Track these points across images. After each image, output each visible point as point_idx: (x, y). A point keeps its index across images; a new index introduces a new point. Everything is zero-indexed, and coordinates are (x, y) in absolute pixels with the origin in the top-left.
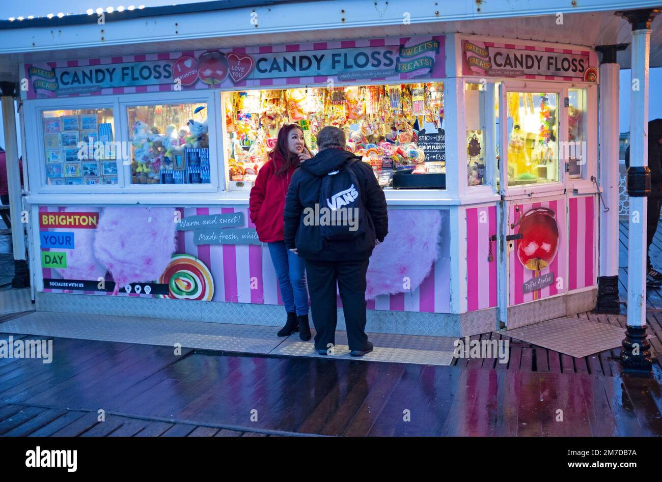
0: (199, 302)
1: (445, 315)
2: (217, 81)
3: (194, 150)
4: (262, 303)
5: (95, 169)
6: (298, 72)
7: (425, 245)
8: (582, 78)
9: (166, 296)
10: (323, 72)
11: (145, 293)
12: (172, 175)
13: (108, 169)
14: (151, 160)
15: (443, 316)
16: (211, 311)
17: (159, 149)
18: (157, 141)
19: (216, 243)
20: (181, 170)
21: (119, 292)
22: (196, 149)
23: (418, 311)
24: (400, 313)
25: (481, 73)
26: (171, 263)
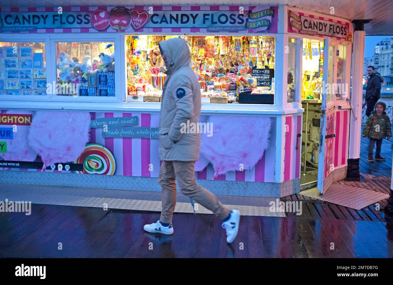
0: (104, 176)
1: (271, 184)
2: (122, 28)
3: (103, 74)
4: (149, 177)
5: (30, 84)
6: (180, 25)
7: (260, 139)
8: (345, 39)
9: (81, 172)
10: (196, 25)
11: (65, 170)
12: (87, 90)
13: (40, 85)
14: (72, 79)
15: (270, 184)
16: (113, 182)
17: (78, 72)
18: (77, 67)
19: (118, 137)
20: (94, 87)
21: (46, 169)
22: (105, 73)
23: (254, 181)
24: (242, 183)
25: (297, 32)
26: (85, 149)
